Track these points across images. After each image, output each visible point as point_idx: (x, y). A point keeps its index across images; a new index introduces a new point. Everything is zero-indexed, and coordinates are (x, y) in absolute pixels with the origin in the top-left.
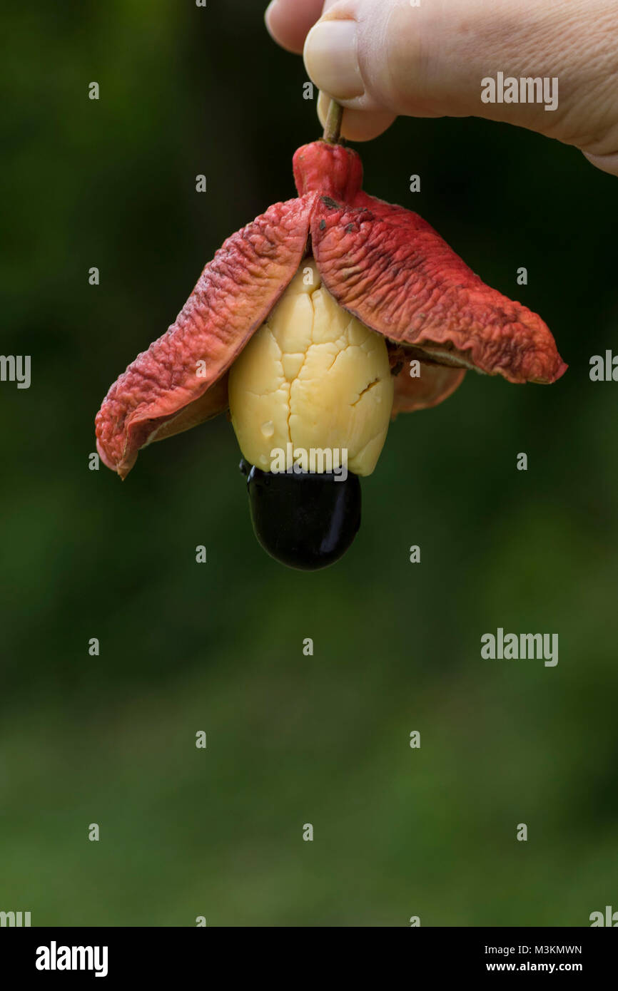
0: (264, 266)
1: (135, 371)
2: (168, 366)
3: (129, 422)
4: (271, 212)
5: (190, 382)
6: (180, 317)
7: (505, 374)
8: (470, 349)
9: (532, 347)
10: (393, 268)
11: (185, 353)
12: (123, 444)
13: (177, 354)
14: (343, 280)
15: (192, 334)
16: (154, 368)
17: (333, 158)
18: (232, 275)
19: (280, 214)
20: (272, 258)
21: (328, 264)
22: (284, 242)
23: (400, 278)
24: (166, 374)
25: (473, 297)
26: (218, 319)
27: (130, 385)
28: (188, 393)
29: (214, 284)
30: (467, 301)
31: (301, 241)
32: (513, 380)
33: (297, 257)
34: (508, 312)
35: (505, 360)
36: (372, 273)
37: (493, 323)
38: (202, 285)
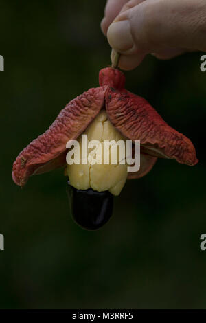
0: (86, 110)
1: (32, 145)
2: (45, 145)
3: (27, 165)
4: (90, 91)
5: (53, 151)
6: (51, 127)
7: (177, 159)
8: (164, 147)
9: (187, 150)
10: (136, 115)
11: (52, 140)
12: (24, 173)
13: (49, 140)
14: (116, 118)
15: (55, 133)
16: (39, 145)
17: (115, 74)
18: (73, 112)
19: (94, 92)
20: (89, 107)
21: (111, 111)
22: (95, 102)
23: (138, 119)
24: (44, 148)
25: (165, 129)
26: (66, 128)
27: (29, 151)
28: (52, 155)
29: (66, 115)
30: (163, 131)
31: (101, 102)
32: (179, 162)
33: (99, 107)
34: (179, 136)
35: (177, 154)
36: (128, 116)
37: (173, 139)
38: (61, 115)
